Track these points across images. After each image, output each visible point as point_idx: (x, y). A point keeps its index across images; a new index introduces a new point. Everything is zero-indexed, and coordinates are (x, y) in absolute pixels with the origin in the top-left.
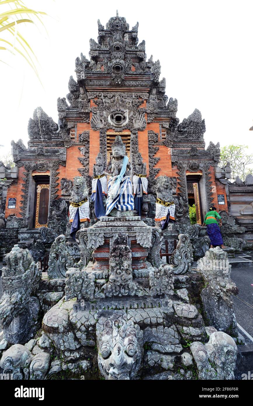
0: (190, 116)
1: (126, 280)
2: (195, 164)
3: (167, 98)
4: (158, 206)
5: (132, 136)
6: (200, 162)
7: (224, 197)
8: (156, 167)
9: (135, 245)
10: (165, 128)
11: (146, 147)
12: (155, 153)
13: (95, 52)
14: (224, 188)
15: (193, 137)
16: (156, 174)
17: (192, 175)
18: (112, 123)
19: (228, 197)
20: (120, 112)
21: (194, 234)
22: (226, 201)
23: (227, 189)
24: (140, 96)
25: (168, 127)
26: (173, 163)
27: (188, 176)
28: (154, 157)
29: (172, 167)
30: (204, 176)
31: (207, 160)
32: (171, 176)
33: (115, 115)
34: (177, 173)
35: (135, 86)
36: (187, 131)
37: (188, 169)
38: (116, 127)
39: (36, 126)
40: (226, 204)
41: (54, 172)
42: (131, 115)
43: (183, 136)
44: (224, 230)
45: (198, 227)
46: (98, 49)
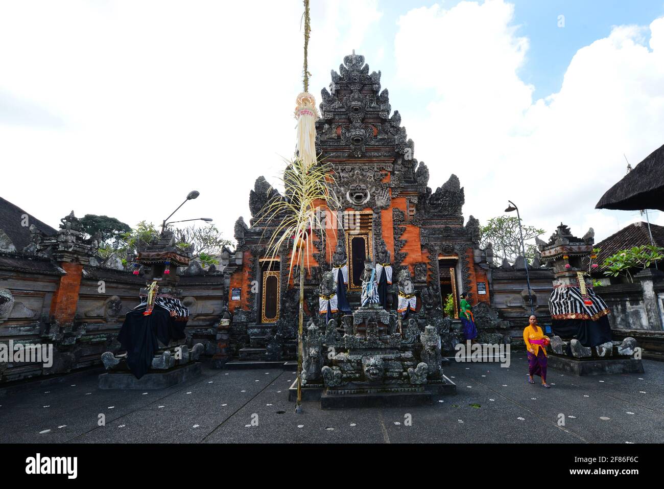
0: (445, 184)
1: (375, 340)
2: (449, 246)
3: (417, 162)
4: (400, 298)
5: (375, 216)
6: (456, 244)
7: (485, 285)
8: (403, 251)
9: (381, 324)
10: (413, 203)
11: (391, 228)
12: (401, 234)
13: (329, 113)
14: (485, 274)
15: (449, 212)
16: (402, 259)
17: (446, 259)
18: (351, 201)
19: (491, 285)
20: (361, 191)
21: (444, 329)
22: (488, 289)
23: (489, 276)
24: (383, 168)
25: (416, 202)
26: (422, 246)
27: (441, 261)
28: (400, 239)
29: (422, 250)
30: (460, 261)
31: (464, 241)
32: (420, 261)
33: (355, 193)
34: (427, 257)
35: (377, 157)
36: (441, 204)
37: (441, 252)
38: (355, 205)
39: (259, 200)
40: (488, 294)
41: (284, 257)
42: (372, 191)
43: (436, 211)
44: (482, 324)
45: (449, 320)
46: (333, 110)
